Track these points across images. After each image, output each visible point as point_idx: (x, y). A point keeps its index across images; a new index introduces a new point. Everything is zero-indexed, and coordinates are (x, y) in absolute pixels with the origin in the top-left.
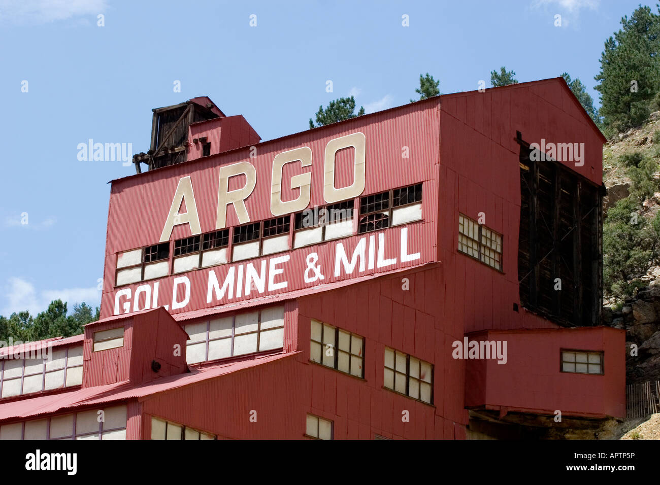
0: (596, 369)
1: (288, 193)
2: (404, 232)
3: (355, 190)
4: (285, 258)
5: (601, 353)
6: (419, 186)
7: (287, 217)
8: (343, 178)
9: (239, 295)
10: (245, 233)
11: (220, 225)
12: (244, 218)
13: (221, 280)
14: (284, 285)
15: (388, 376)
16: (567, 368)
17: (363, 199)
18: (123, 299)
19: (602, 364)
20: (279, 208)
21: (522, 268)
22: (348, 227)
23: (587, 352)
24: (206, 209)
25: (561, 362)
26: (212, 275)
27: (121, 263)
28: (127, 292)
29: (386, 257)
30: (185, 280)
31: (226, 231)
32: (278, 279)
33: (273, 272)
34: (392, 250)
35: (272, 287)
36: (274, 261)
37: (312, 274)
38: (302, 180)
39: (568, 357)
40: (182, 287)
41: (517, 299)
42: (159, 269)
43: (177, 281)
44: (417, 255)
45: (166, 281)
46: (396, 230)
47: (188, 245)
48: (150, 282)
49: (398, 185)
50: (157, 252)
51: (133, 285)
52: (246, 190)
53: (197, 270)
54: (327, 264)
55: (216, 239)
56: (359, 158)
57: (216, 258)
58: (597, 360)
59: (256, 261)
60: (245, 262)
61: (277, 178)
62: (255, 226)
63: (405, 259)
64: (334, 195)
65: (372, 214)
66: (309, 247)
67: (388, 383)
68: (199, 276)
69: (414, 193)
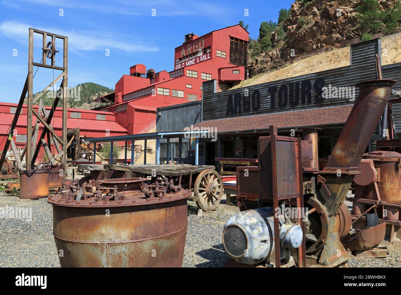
0: (238, 73)
1: (195, 49)
2: (208, 54)
4: (195, 59)
5: (239, 70)
7: (195, 53)
8: (202, 45)
10: (190, 55)
11: (187, 54)
12: (190, 53)
13: (188, 63)
14: (195, 63)
16: (233, 73)
17: (204, 49)
19: (239, 72)
20: (194, 51)
21: (230, 57)
23: (237, 70)
25: (233, 72)
27: (176, 61)
28: (177, 66)
29: (206, 58)
31: (188, 55)
32: (194, 62)
33: (194, 61)
35: (193, 64)
36: (194, 60)
38: (197, 46)
39: (234, 71)
41: (229, 62)
42: (180, 62)
43: (183, 63)
44: (210, 57)
45: (181, 63)
46: (208, 53)
47: (184, 58)
48: (180, 64)
49: (208, 46)
50: (180, 59)
51: (178, 65)
52: (190, 48)
53: (185, 61)
54: (199, 59)
55: (187, 56)
56: (203, 42)
57: (187, 59)
58: (238, 71)
59: (191, 60)
60: (190, 60)
61: (194, 46)
62: (191, 54)
63: (208, 58)
64: (200, 48)
65: (205, 51)
66: (197, 57)
67: (202, 78)
68: (185, 63)
69: (210, 47)
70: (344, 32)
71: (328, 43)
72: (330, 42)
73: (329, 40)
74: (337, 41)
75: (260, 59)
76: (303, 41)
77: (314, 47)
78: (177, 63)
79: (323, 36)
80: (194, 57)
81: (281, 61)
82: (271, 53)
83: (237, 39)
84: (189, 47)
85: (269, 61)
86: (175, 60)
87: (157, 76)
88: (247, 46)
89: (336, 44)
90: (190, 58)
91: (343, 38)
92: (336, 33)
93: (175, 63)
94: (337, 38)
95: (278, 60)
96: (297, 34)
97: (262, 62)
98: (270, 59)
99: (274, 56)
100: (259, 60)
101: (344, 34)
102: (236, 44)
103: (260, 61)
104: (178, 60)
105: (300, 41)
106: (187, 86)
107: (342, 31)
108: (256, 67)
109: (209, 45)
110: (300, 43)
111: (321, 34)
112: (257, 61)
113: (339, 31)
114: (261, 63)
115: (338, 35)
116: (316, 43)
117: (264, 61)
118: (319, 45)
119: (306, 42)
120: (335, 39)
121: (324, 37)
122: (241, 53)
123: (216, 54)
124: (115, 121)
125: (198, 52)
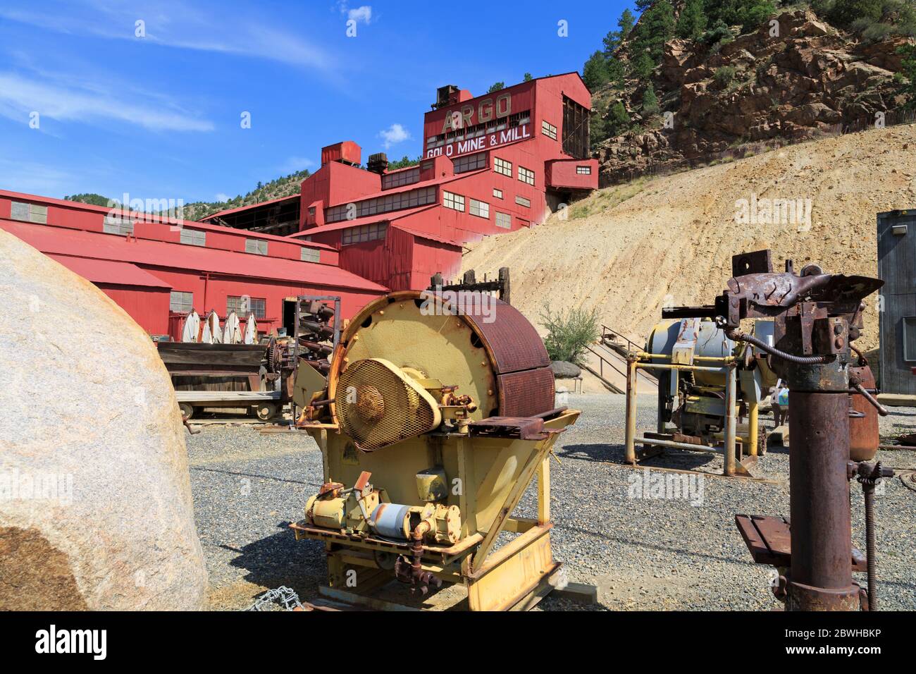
0: (589, 173)
1: (485, 115)
2: (524, 127)
3: (508, 112)
4: (484, 138)
5: (590, 167)
6: (529, 111)
7: (484, 124)
8: (504, 109)
9: (472, 149)
10: (470, 130)
11: (462, 127)
12: (470, 124)
13: (463, 145)
14: (484, 146)
15: (520, 175)
16: (578, 172)
17: (510, 116)
18: (430, 153)
19: (590, 171)
20: (482, 120)
21: (563, 139)
22: (503, 126)
23: (586, 167)
25: (577, 170)
26: (460, 144)
27: (429, 141)
28: (432, 151)
29: (518, 136)
30: (450, 146)
31: (464, 129)
32: (482, 145)
33: (480, 142)
34: (520, 133)
35: (480, 147)
36: (480, 139)
37: (493, 142)
38: (489, 110)
39: (579, 169)
40: (450, 148)
41: (561, 149)
42: (441, 143)
43: (448, 147)
44: (529, 135)
45: (444, 147)
46: (522, 126)
47: (451, 134)
48: (439, 147)
49: (522, 110)
50: (441, 137)
51: (433, 149)
52: (472, 113)
53: (454, 142)
54: (498, 139)
55: (460, 132)
56: (509, 101)
57: (461, 138)
58: (588, 169)
59: (474, 138)
60: (470, 139)
61: (481, 110)
62: (473, 127)
63: (525, 136)
64: (500, 115)
65: (513, 122)
66: (492, 134)
67: (520, 178)
68: (455, 145)
69: (527, 114)
70: (839, 100)
71: (799, 121)
72: (805, 118)
73: (803, 115)
74: (820, 117)
75: (616, 148)
76: (733, 115)
77: (766, 126)
78: (432, 146)
79: (785, 106)
80: (481, 133)
81: (676, 154)
82: (641, 138)
83: (572, 103)
85: (638, 154)
86: (426, 138)
87: (427, 167)
88: (587, 120)
89: (820, 123)
90: (471, 135)
91: (835, 112)
92: (817, 102)
93: (426, 144)
94: (823, 112)
95: (666, 152)
96: (717, 100)
97: (622, 156)
98: (641, 150)
99: (654, 144)
100: (614, 149)
101: (837, 103)
102: (572, 113)
103: (615, 152)
104: (434, 139)
105: (726, 114)
106: (496, 193)
107: (833, 98)
108: (608, 163)
109: (527, 109)
110: (727, 117)
111: (783, 102)
112: (609, 151)
113: (825, 97)
114: (620, 156)
115: (823, 106)
116: (768, 119)
117: (626, 153)
118: (778, 123)
119: (743, 116)
120: (817, 113)
121: (789, 108)
122: (578, 132)
123: (541, 130)
124: (340, 266)
125: (491, 124)
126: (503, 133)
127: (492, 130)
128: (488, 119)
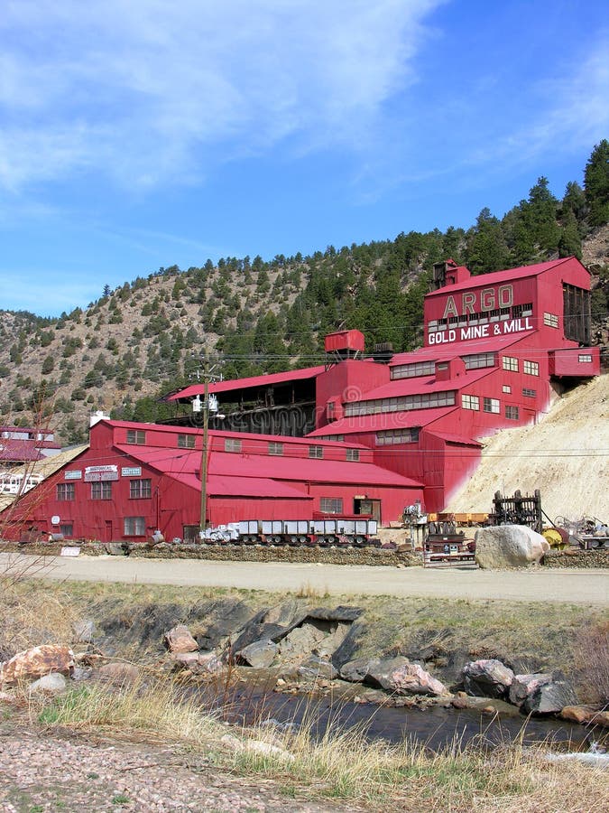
0: (590, 361)
1: (487, 304)
2: (527, 319)
3: (510, 304)
4: (487, 326)
6: (531, 304)
7: (487, 312)
8: (506, 300)
9: (475, 336)
10: (473, 316)
11: (464, 313)
12: (473, 312)
13: (466, 332)
14: (487, 335)
15: (525, 369)
16: (580, 360)
17: (513, 307)
18: (432, 337)
19: (592, 359)
20: (485, 309)
21: (564, 326)
22: (506, 317)
23: (587, 355)
24: (460, 310)
26: (463, 330)
27: (429, 325)
28: (433, 335)
29: (521, 327)
30: (453, 331)
31: (466, 315)
32: (485, 333)
33: (484, 330)
34: (523, 325)
35: (484, 335)
36: (484, 327)
37: (497, 331)
38: (492, 300)
39: (580, 357)
40: (452, 334)
41: (563, 336)
42: (444, 327)
43: (450, 332)
44: (532, 327)
45: (447, 332)
46: (524, 318)
47: (453, 320)
48: (441, 332)
49: (525, 303)
50: (443, 321)
51: (435, 333)
52: (474, 301)
53: (457, 328)
54: (502, 329)
55: (463, 318)
56: (511, 293)
57: (464, 324)
58: (589, 357)
59: (478, 326)
60: (473, 326)
61: (483, 298)
62: (476, 314)
63: (528, 328)
64: (503, 305)
65: (515, 312)
66: (496, 323)
67: (525, 371)
68: (458, 330)
69: (529, 307)
78: (433, 330)
80: (485, 320)
83: (572, 287)
84: (469, 299)
87: (444, 369)
90: (475, 322)
93: (426, 327)
102: (572, 297)
104: (435, 323)
109: (529, 302)
123: (543, 321)
124: (375, 463)
125: (494, 313)
126: (506, 323)
127: (495, 319)
128: (490, 308)
